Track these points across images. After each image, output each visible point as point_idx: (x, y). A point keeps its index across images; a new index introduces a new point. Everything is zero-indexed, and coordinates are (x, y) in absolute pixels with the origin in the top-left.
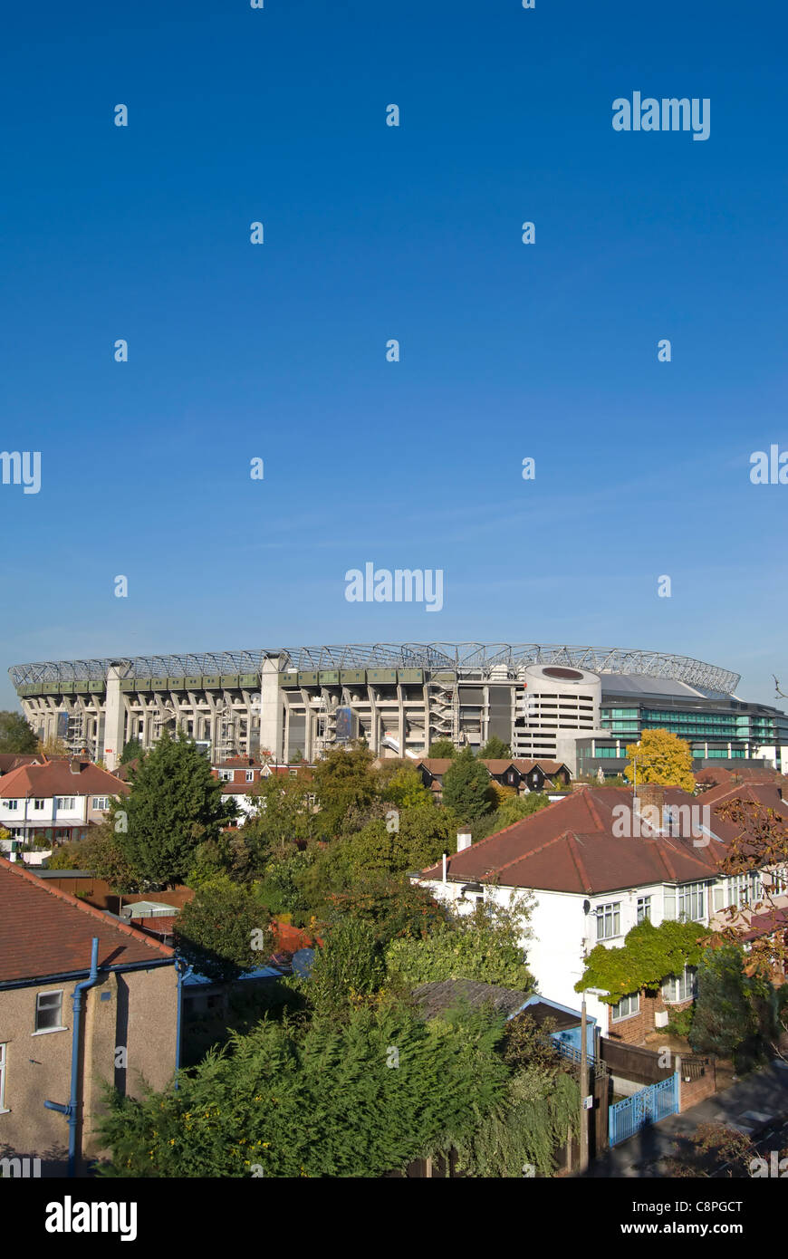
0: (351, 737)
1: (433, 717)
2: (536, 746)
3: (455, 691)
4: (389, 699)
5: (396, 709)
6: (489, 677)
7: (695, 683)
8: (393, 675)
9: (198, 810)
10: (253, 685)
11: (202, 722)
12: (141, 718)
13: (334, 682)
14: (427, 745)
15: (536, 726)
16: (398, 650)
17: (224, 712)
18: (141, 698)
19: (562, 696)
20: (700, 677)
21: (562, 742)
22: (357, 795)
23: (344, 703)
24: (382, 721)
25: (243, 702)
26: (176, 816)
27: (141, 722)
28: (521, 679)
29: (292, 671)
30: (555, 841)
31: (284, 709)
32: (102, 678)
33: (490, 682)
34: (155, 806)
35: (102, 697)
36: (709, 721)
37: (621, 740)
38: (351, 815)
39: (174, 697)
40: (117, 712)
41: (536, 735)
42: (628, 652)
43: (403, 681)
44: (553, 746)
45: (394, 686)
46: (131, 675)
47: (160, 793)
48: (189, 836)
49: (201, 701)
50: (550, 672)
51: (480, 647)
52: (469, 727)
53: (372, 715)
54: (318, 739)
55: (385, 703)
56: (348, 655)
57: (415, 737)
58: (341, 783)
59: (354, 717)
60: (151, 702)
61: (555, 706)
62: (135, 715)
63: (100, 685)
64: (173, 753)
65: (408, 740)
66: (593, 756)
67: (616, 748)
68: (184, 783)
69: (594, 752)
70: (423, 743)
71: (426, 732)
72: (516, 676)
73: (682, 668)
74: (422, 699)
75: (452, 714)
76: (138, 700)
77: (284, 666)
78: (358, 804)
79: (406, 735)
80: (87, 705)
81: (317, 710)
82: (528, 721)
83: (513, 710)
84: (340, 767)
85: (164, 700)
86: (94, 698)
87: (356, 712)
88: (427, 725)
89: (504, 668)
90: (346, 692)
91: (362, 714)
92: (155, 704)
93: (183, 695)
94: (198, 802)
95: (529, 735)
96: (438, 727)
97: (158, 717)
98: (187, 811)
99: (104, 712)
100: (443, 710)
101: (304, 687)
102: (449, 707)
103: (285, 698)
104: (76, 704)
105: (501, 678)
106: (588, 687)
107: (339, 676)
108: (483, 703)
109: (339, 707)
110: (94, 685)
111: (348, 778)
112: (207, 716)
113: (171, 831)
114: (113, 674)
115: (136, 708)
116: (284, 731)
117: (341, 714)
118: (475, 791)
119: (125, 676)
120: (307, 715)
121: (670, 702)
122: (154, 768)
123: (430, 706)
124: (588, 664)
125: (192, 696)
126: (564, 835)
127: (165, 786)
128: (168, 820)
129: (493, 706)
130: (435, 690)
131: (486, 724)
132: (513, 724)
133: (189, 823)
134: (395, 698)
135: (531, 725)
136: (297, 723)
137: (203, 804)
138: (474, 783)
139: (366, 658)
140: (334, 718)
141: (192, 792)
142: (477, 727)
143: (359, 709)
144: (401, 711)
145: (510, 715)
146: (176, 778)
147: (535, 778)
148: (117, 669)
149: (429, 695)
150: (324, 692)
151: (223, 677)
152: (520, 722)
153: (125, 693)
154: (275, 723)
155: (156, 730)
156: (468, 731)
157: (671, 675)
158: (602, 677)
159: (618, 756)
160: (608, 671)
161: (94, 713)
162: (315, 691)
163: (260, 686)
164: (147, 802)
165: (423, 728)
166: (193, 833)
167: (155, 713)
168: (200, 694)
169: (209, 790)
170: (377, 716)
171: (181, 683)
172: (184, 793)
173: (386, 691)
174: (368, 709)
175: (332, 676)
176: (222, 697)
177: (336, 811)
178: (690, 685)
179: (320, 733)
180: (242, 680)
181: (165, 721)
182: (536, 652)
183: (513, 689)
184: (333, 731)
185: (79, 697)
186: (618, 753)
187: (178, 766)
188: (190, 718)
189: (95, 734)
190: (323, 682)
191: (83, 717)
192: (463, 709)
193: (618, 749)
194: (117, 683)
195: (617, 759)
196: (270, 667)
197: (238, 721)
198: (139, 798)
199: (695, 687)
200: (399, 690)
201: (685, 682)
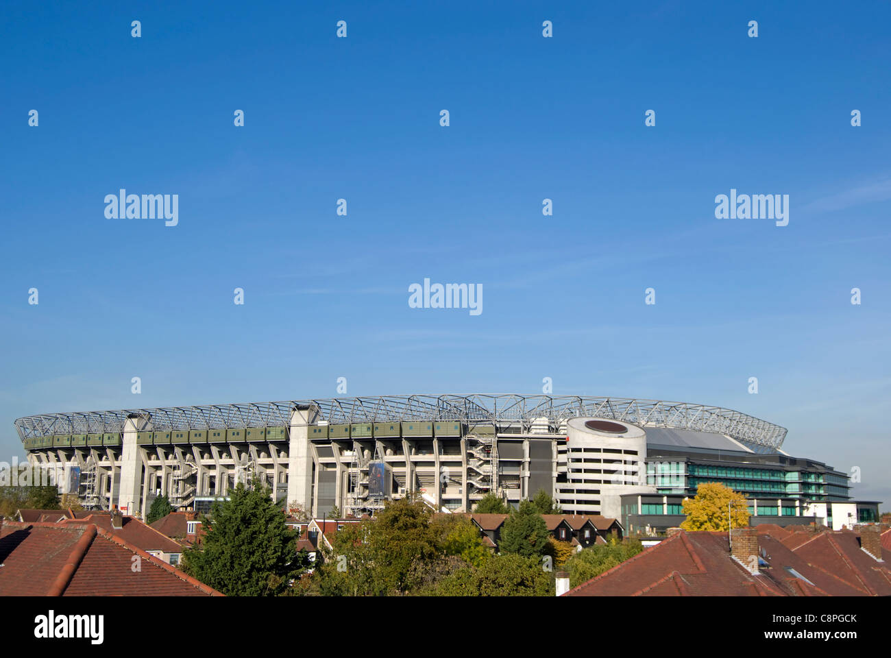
0: (384, 494)
1: (470, 472)
2: (579, 502)
3: (494, 445)
4: (424, 454)
5: (432, 464)
6: (529, 430)
7: (741, 436)
8: (429, 428)
9: (275, 560)
10: (281, 438)
11: (225, 478)
12: (159, 473)
13: (368, 435)
14: (464, 502)
15: (579, 481)
16: (435, 402)
17: (249, 466)
18: (160, 451)
19: (606, 451)
20: (746, 431)
21: (607, 499)
22: (422, 548)
23: (377, 458)
24: (417, 476)
25: (269, 456)
26: (253, 567)
27: (159, 478)
28: (562, 432)
29: (322, 423)
30: (662, 581)
31: (314, 464)
32: (117, 430)
33: (530, 435)
34: (232, 557)
35: (118, 451)
36: (758, 477)
37: (669, 496)
38: (415, 569)
39: (196, 450)
40: (134, 467)
41: (579, 491)
42: (672, 404)
43: (440, 433)
44: (597, 503)
45: (430, 440)
46: (149, 427)
47: (237, 543)
48: (265, 587)
49: (224, 455)
50: (593, 425)
51: (519, 399)
52: (508, 483)
53: (407, 470)
54: (349, 495)
55: (421, 458)
56: (383, 407)
57: (451, 493)
58: (404, 535)
59: (388, 471)
60: (170, 456)
61: (598, 461)
62: (153, 470)
63: (116, 437)
64: (249, 501)
65: (444, 496)
66: (640, 513)
67: (663, 504)
68: (260, 533)
69: (641, 509)
70: (461, 500)
71: (464, 488)
72: (557, 429)
73: (727, 422)
74: (459, 453)
75: (491, 470)
76: (157, 454)
77: (315, 417)
78: (423, 558)
79: (443, 491)
80: (101, 459)
81: (348, 465)
82: (571, 476)
83: (555, 465)
84: (403, 519)
85: (184, 454)
86: (109, 452)
87: (389, 467)
88: (464, 481)
89: (544, 420)
90: (379, 445)
91: (395, 469)
92: (175, 458)
93: (205, 449)
94: (275, 552)
95: (571, 491)
96: (476, 482)
97: (177, 472)
98: (264, 562)
99: (120, 467)
100: (481, 465)
101: (334, 441)
102: (487, 462)
103: (314, 452)
104: (89, 458)
105: (542, 431)
106: (633, 440)
107: (373, 429)
108: (523, 457)
109: (371, 462)
110: (109, 438)
111: (412, 531)
112: (230, 472)
113: (247, 582)
114: (130, 426)
115: (154, 462)
116: (313, 487)
117: (374, 469)
118: (534, 546)
119: (144, 428)
120: (338, 470)
121: (716, 456)
122: (230, 518)
123: (468, 461)
124: (630, 417)
125: (214, 450)
126: (671, 576)
127: (243, 536)
128: (245, 570)
129: (534, 460)
130: (473, 444)
131: (527, 479)
132: (555, 480)
133: (265, 575)
134: (431, 452)
135: (574, 481)
136: (327, 478)
137: (279, 554)
138: (533, 537)
139: (401, 411)
140: (366, 473)
141: (269, 542)
142: (516, 482)
143: (393, 464)
144: (437, 465)
145: (551, 470)
146: (252, 528)
147: (587, 534)
148: (135, 420)
149: (467, 449)
150: (356, 445)
151: (248, 430)
152: (562, 478)
153: (142, 446)
154: (304, 479)
155: (176, 486)
156: (507, 487)
157: (717, 429)
158: (648, 431)
159: (665, 513)
160: (652, 424)
161: (109, 468)
162: (347, 445)
163: (288, 439)
164: (223, 552)
165: (461, 484)
166: (270, 584)
167: (175, 468)
168: (224, 448)
169: (286, 540)
170: (412, 471)
171: (204, 435)
172: (261, 543)
173: (421, 445)
174: (403, 464)
175: (365, 429)
176: (247, 451)
177: (398, 565)
178: (736, 439)
179: (351, 489)
180: (269, 432)
181: (186, 476)
182: (578, 404)
183: (554, 443)
184: (365, 487)
185: (92, 451)
186: (666, 510)
187: (254, 515)
188: (212, 473)
189: (109, 490)
190: (355, 435)
191: (97, 473)
192: (502, 464)
193: (665, 506)
194: (135, 436)
195: (664, 516)
196: (299, 420)
197: (264, 477)
198: (215, 548)
199: (742, 441)
200: (435, 444)
201: (731, 436)
